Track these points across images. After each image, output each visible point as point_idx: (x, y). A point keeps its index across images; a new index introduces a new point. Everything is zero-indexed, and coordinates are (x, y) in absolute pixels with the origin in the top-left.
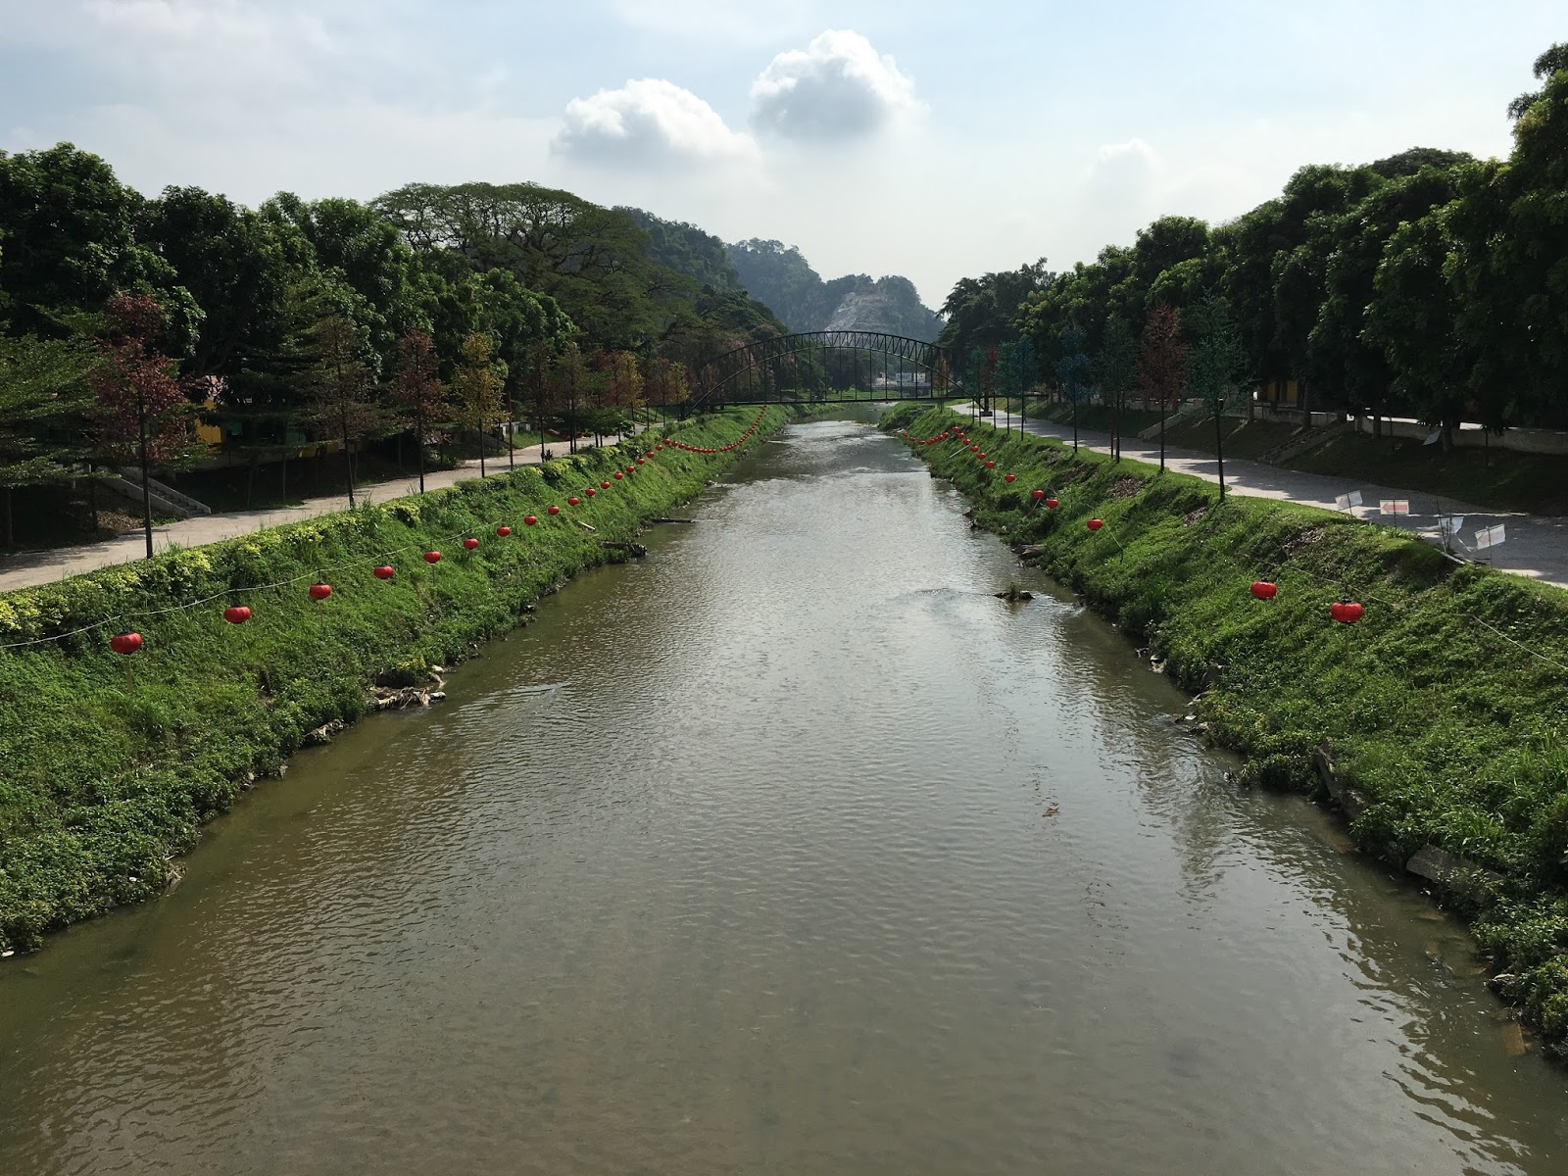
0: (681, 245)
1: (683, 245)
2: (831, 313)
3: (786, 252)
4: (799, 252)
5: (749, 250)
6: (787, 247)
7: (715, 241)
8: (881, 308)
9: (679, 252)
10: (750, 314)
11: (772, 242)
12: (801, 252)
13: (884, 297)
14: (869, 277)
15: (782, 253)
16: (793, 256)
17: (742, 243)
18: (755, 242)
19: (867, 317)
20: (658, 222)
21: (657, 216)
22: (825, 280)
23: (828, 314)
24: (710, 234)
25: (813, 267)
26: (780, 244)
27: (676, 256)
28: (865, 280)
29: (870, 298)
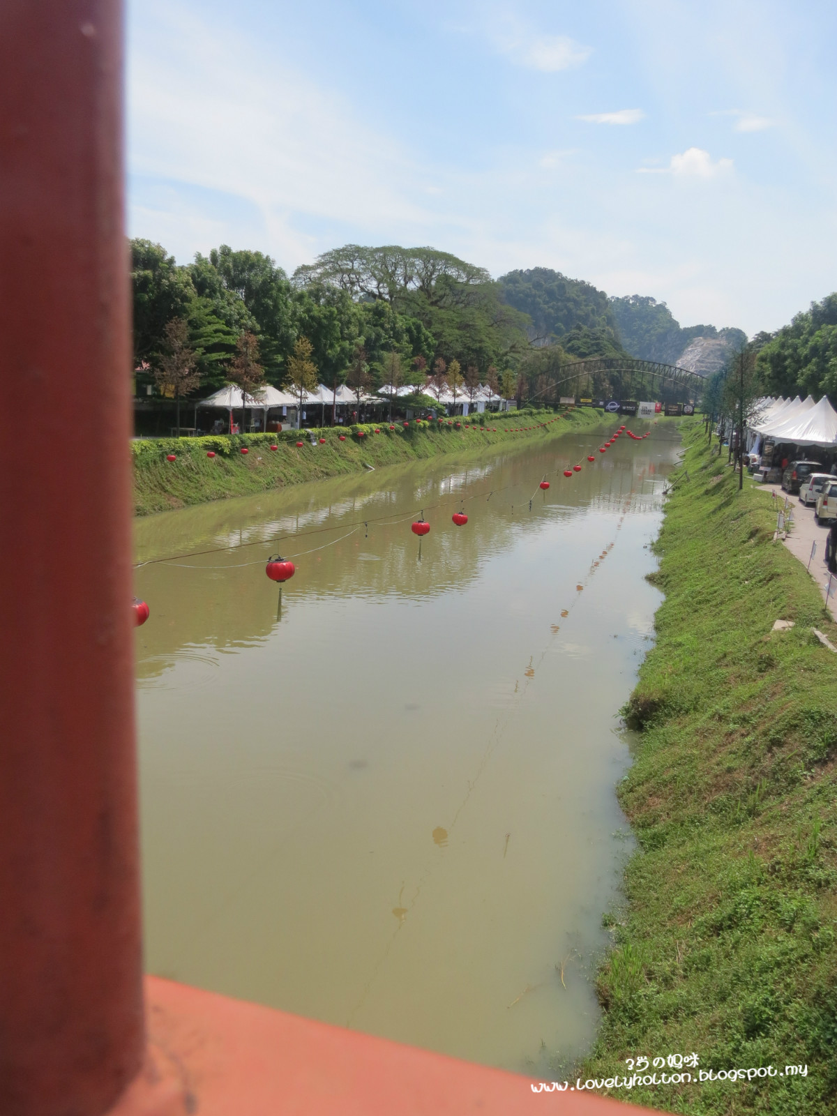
0: (577, 296)
1: (578, 296)
2: (683, 350)
3: (658, 305)
4: (666, 306)
5: (631, 302)
6: (658, 302)
7: (603, 295)
8: (719, 350)
9: (575, 301)
10: (605, 345)
11: (648, 298)
12: (667, 307)
13: (723, 342)
14: (714, 327)
15: (654, 306)
16: (662, 309)
17: (626, 297)
18: (636, 297)
19: (709, 355)
20: (564, 279)
21: (564, 275)
22: (682, 326)
23: (679, 352)
24: (599, 289)
25: (675, 317)
26: (653, 300)
27: (572, 303)
28: (711, 330)
29: (713, 342)
